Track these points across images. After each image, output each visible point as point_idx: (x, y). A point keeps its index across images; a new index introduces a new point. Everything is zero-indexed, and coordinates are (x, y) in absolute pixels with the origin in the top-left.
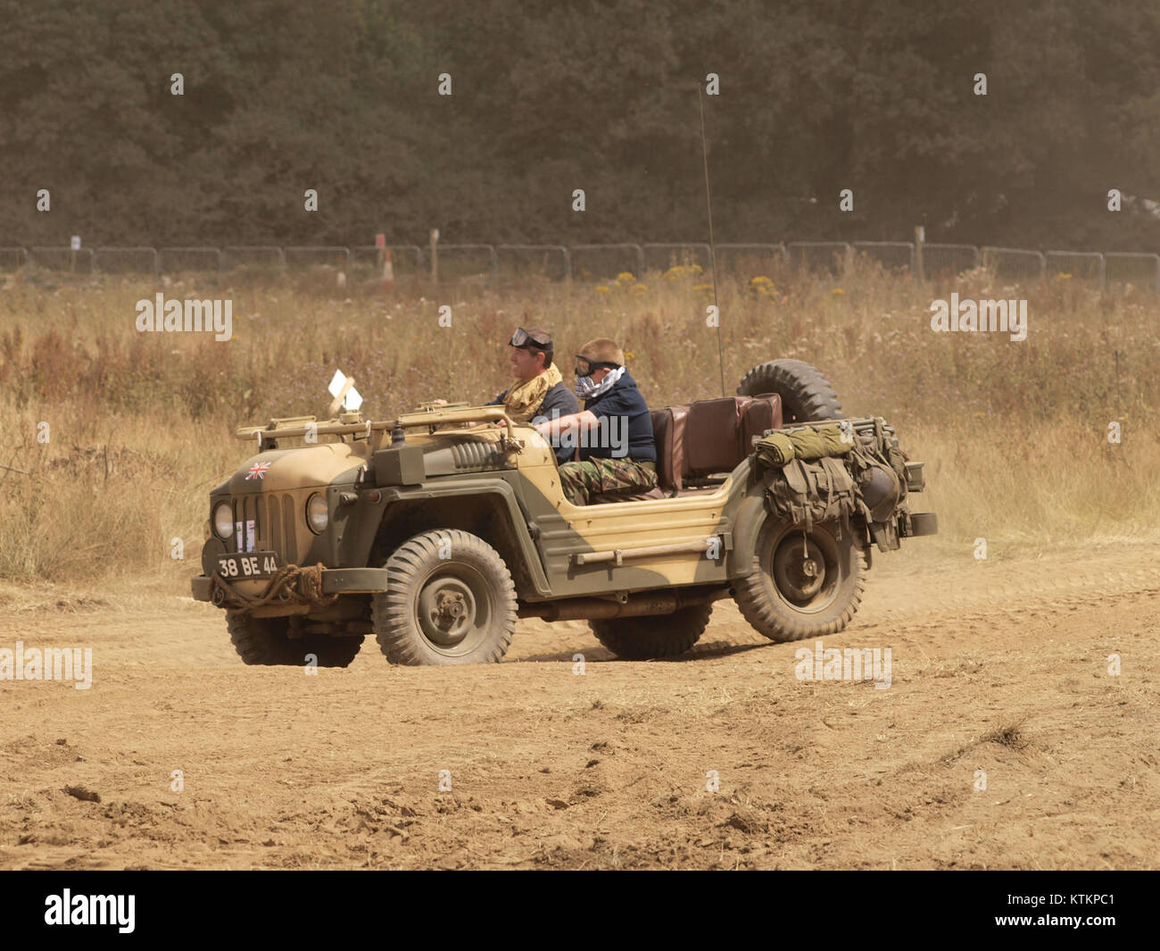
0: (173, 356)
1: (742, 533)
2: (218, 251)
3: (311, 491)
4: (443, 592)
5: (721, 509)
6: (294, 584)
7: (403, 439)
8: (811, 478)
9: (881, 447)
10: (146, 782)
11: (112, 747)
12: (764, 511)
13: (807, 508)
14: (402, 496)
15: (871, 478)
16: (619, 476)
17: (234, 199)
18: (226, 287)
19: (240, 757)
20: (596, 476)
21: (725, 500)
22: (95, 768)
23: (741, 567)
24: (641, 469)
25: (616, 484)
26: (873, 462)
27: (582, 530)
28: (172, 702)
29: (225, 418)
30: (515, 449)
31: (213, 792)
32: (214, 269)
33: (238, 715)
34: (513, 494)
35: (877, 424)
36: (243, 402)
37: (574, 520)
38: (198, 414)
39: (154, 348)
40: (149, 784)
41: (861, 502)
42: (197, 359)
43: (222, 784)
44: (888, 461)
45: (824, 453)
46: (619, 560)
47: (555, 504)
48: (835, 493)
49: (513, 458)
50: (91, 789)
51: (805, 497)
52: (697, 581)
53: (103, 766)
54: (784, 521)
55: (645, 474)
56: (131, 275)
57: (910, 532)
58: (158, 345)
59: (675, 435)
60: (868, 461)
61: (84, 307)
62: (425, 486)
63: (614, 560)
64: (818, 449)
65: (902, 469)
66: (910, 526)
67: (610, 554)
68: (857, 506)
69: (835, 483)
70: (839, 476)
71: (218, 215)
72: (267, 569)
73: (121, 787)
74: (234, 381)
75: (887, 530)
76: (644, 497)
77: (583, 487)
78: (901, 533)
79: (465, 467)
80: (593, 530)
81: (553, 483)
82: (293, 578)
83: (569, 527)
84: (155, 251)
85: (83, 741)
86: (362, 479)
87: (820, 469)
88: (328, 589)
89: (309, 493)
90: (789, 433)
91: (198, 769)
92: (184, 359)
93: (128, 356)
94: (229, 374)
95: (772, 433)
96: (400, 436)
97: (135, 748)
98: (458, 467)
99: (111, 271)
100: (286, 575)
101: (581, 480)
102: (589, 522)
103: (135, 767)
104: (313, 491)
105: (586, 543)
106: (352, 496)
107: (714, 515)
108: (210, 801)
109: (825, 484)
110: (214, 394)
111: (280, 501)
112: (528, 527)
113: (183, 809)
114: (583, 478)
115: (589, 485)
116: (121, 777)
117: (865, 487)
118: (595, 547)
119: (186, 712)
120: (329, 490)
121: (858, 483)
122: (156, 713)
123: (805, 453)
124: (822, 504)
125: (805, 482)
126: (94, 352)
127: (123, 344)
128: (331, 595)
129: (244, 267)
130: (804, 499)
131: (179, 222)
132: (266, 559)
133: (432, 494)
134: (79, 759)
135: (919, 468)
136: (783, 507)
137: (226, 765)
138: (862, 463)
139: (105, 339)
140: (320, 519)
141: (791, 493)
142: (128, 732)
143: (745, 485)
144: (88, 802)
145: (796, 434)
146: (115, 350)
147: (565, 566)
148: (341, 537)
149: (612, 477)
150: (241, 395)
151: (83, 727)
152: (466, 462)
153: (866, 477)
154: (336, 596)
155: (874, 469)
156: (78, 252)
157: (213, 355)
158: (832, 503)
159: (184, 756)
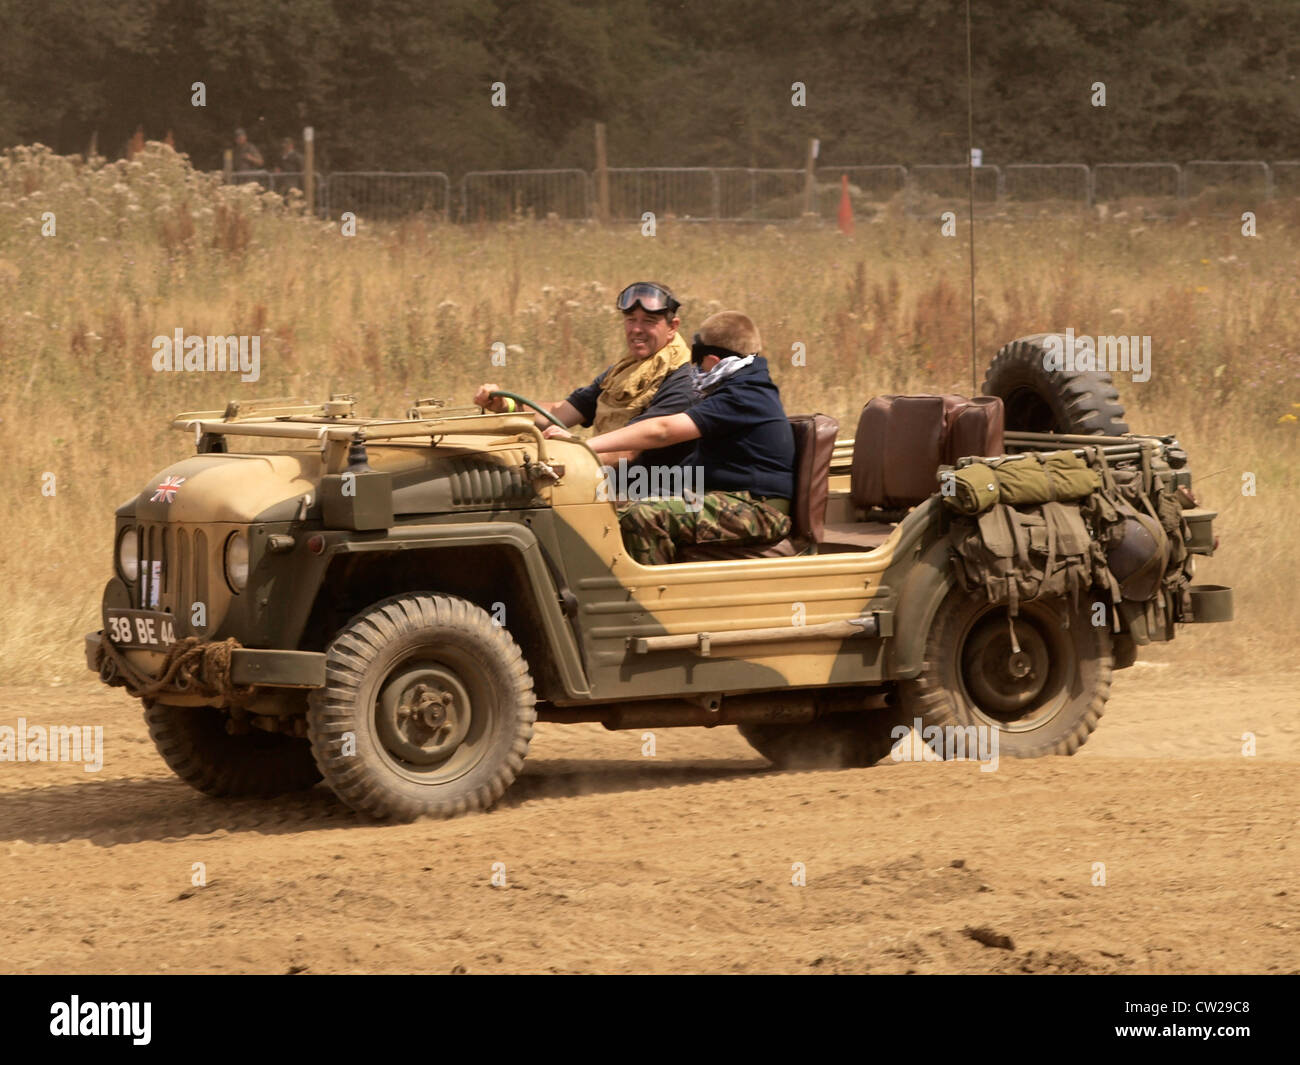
0: (1113, 316)
1: (908, 614)
2: (1177, 167)
3: (231, 527)
4: (423, 686)
5: (880, 575)
6: (194, 667)
7: (364, 461)
8: (1021, 534)
9: (1148, 488)
10: (1077, 923)
11: (1030, 872)
12: (944, 583)
13: (1012, 581)
14: (352, 546)
15: (1123, 537)
16: (726, 522)
17: (1198, 92)
18: (1187, 219)
19: (1212, 889)
20: (688, 522)
21: (888, 560)
22: (1005, 902)
23: (904, 662)
24: (762, 512)
25: (717, 534)
26: (1128, 509)
27: (649, 601)
28: (1113, 809)
29: (1188, 404)
30: (547, 479)
31: (1174, 937)
32: (1170, 193)
33: (1207, 829)
34: (536, 547)
35: (1145, 452)
36: (1213, 382)
37: (638, 587)
38: (1148, 399)
39: (1087, 306)
40: (1081, 926)
41: (1104, 573)
42: (1147, 320)
43: (1185, 927)
44: (1156, 509)
45: (1048, 496)
46: (706, 650)
47: (608, 562)
48: (1060, 557)
49: (546, 491)
50: (1001, 931)
51: (1009, 563)
52: (835, 681)
53: (1016, 899)
54: (975, 597)
55: (767, 520)
56: (1052, 201)
57: (1189, 616)
58: (1092, 302)
59: (817, 459)
60: (1120, 509)
61: (988, 248)
62: (396, 530)
63: (698, 647)
64: (1039, 490)
65: (1175, 522)
66: (1189, 607)
67: (692, 639)
68: (1094, 575)
69: (1062, 544)
70: (1067, 532)
71: (1176, 116)
72: (164, 638)
73: (1044, 929)
74: (1200, 352)
75: (1151, 613)
76: (766, 553)
77: (664, 538)
78: (1175, 616)
79: (468, 501)
80: (667, 601)
81: (607, 531)
82: (192, 657)
83: (629, 596)
84: (1086, 167)
85: (990, 862)
86: (303, 516)
87: (1040, 521)
88: (240, 678)
89: (228, 532)
90: (995, 464)
91: (1152, 905)
92: (1128, 320)
93: (1049, 317)
94: (1193, 342)
95: (971, 462)
96: (360, 456)
97: (1060, 874)
98: (456, 502)
99: (1024, 197)
100: (185, 651)
101: (663, 528)
102: (662, 590)
103: (1062, 901)
104: (233, 530)
105: (655, 621)
106: (284, 540)
107: (867, 583)
108: (1170, 950)
109: (1043, 544)
110: (1173, 371)
111: (191, 538)
112: (560, 597)
113: (1132, 962)
114: (666, 523)
115: (676, 535)
116: (1043, 915)
117: (1113, 549)
118: (668, 626)
119: (1133, 824)
120: (256, 529)
121: (1103, 543)
122: (1090, 824)
123: (1017, 495)
124: (1038, 574)
125: (1010, 540)
126: (1002, 311)
127: (1042, 300)
128: (243, 686)
129: (1213, 190)
130: (1008, 567)
131: (1122, 126)
132: (164, 623)
133: (403, 545)
134: (983, 889)
135: (1207, 520)
136: (977, 579)
137: (1193, 899)
138: (1108, 512)
139: (1016, 293)
140: (241, 572)
141: (988, 557)
142: (1053, 852)
143: (920, 540)
144: (996, 950)
145: (1007, 467)
146: (1030, 309)
147: (620, 654)
148: (265, 600)
149: (714, 524)
150: (1211, 372)
151: (988, 843)
152: (469, 494)
153: (1115, 532)
154: (251, 689)
155: (1128, 521)
156: (978, 169)
157: (1170, 316)
158: (1053, 573)
159: (1132, 885)
